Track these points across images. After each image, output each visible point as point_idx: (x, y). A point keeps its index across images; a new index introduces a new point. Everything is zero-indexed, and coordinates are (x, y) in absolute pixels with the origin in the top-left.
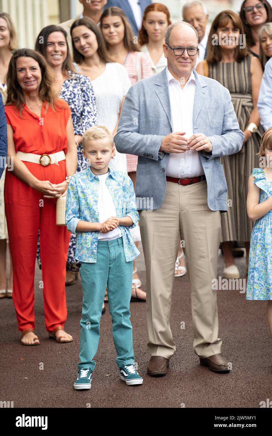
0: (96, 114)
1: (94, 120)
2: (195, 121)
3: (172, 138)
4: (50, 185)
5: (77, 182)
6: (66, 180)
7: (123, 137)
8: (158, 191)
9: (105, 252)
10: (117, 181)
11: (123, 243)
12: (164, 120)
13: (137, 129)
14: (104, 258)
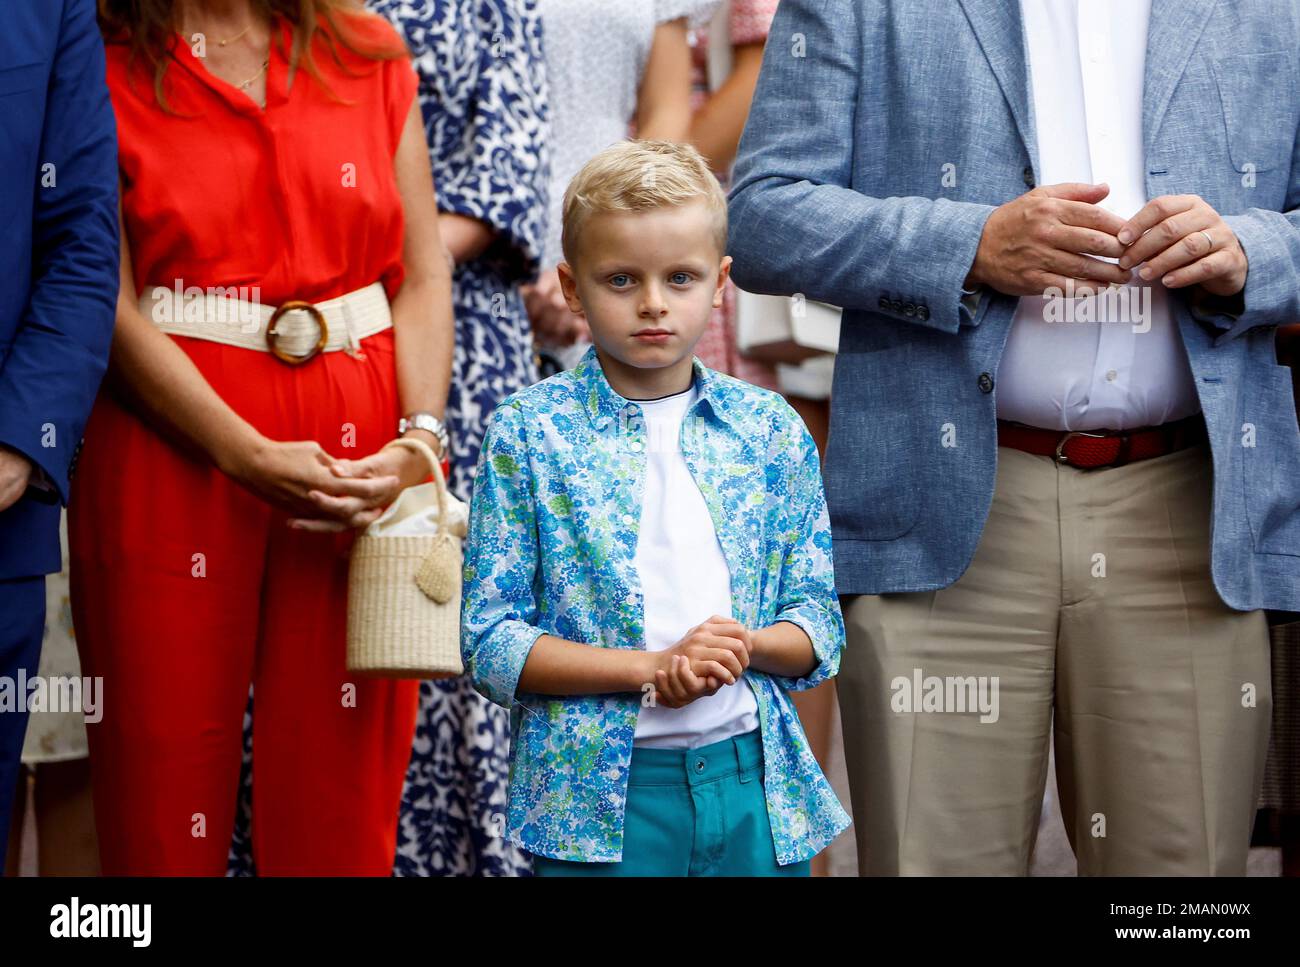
0: (544, 107)
1: (537, 141)
2: (1154, 133)
3: (1039, 216)
4: (325, 462)
5: (533, 429)
6: (400, 435)
7: (767, 207)
8: (948, 495)
9: (667, 806)
10: (737, 436)
11: (761, 762)
12: (989, 121)
13: (845, 165)
14: (662, 838)
